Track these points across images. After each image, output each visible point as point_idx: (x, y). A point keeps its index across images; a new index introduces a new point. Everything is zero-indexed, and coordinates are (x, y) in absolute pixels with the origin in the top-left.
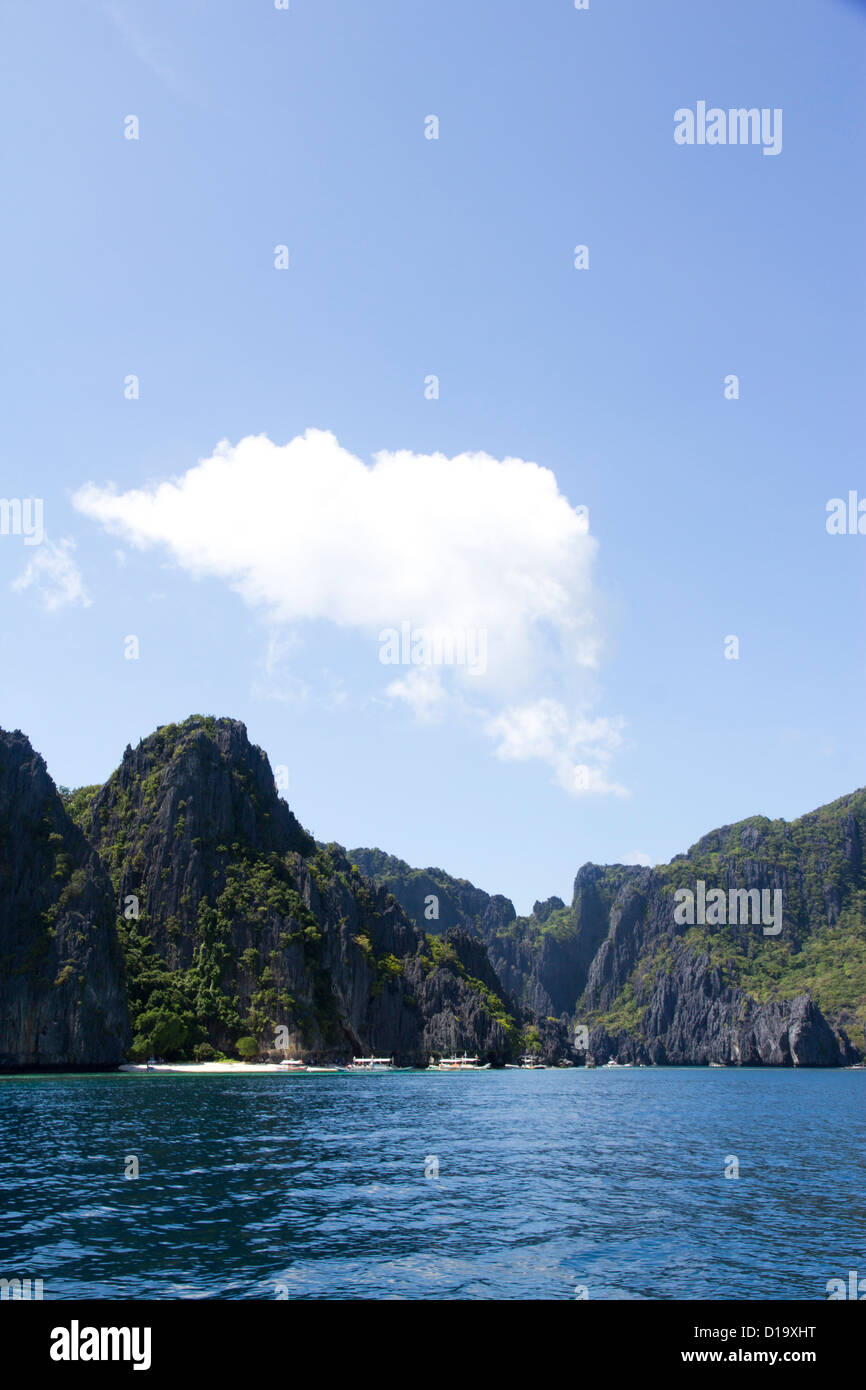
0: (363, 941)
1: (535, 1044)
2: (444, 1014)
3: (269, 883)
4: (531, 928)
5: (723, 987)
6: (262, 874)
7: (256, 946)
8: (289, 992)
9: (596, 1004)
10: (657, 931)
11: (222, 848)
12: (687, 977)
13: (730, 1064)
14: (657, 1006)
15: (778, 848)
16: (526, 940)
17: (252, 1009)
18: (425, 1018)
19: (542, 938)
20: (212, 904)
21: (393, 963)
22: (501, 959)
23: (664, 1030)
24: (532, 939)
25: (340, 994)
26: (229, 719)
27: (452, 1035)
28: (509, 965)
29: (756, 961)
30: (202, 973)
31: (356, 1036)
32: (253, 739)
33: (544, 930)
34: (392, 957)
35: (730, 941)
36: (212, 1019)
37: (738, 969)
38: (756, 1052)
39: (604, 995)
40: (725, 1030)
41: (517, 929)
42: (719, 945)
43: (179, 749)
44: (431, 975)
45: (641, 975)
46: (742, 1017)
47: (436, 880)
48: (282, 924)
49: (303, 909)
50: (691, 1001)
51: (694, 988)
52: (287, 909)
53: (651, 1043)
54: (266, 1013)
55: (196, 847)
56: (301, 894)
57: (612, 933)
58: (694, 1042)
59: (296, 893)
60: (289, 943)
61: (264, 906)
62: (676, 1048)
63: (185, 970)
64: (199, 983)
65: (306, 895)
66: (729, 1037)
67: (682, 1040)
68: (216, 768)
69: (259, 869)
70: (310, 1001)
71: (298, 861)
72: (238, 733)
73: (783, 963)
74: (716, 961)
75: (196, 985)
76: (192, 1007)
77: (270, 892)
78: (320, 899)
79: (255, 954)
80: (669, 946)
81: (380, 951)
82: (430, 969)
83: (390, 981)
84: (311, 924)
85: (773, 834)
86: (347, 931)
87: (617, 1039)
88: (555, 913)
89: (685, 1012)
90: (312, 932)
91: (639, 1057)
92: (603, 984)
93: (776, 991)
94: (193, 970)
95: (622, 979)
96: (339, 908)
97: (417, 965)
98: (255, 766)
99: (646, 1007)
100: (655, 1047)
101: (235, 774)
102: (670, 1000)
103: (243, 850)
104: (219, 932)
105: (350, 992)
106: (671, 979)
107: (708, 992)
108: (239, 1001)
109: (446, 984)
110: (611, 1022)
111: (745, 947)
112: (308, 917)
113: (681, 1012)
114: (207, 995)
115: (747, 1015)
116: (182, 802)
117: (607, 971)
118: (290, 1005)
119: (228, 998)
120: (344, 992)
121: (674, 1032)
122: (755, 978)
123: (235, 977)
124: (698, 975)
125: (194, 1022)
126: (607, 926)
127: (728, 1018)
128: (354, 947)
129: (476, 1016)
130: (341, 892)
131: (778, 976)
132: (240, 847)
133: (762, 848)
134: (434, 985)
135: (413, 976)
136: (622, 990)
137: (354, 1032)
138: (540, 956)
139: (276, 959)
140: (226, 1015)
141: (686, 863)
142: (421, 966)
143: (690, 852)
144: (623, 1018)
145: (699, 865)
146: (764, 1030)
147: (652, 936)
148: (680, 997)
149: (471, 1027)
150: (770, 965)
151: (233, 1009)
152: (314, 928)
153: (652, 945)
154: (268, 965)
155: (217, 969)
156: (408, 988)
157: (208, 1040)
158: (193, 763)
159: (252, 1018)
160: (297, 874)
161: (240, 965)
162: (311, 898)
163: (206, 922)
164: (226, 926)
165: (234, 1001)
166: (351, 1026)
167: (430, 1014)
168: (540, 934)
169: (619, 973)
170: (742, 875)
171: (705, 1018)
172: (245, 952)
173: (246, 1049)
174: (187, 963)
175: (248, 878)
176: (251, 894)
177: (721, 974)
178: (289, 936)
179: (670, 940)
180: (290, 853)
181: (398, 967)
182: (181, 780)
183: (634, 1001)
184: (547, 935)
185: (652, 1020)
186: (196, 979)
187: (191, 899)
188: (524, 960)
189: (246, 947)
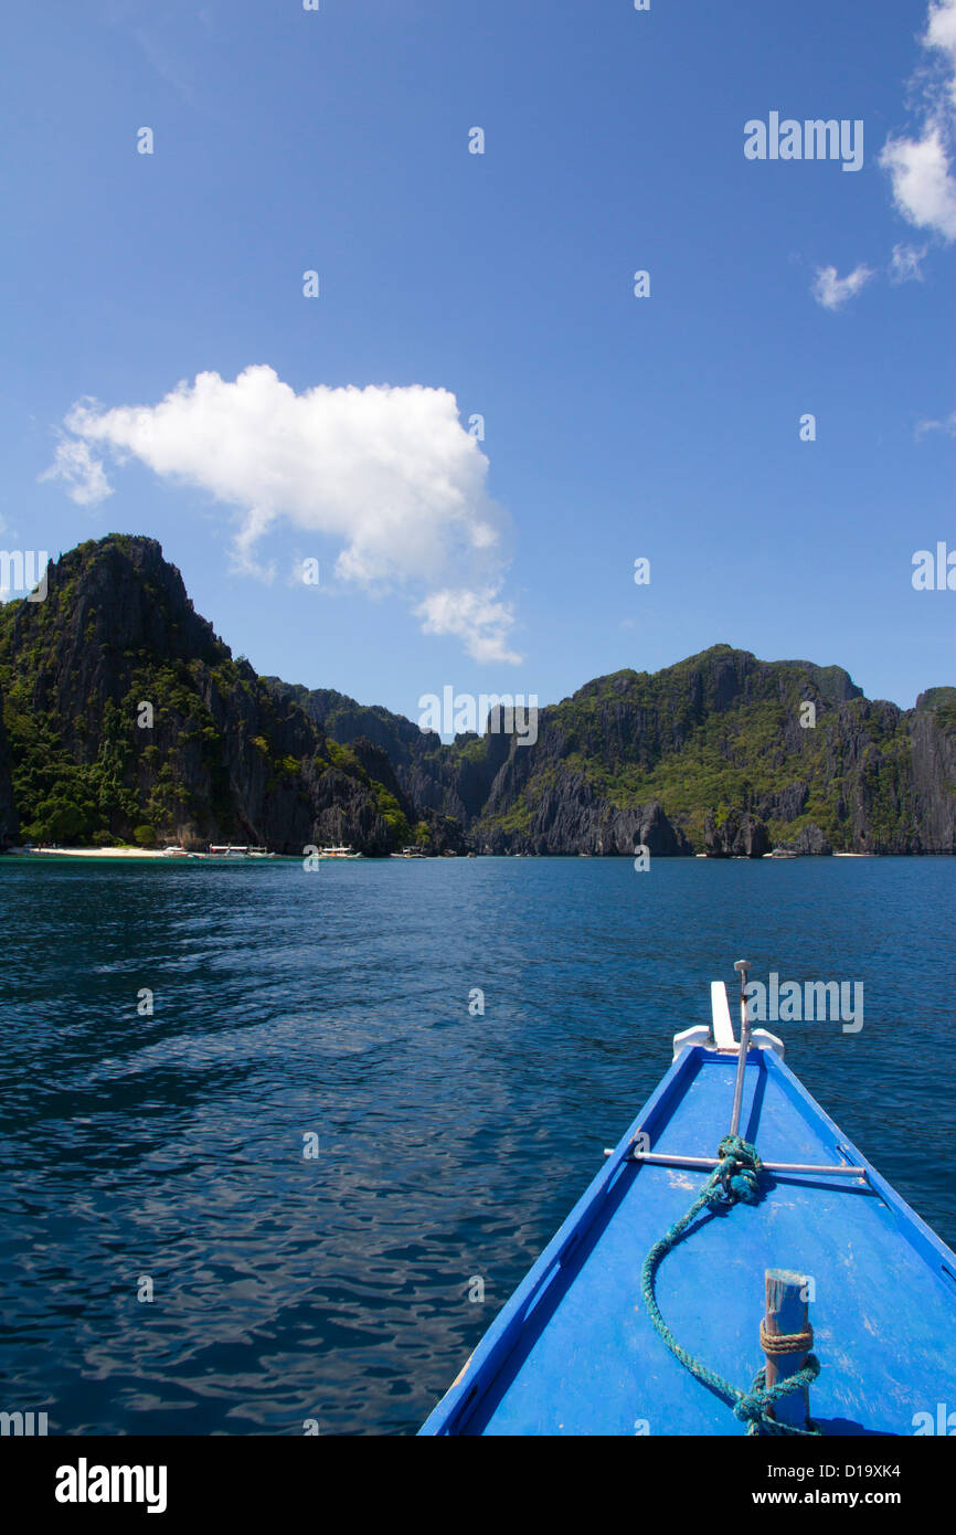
0: (260, 742)
1: (424, 837)
2: (333, 809)
3: (172, 686)
4: (453, 753)
5: (594, 796)
6: (166, 678)
7: (157, 744)
8: (186, 785)
9: (497, 809)
10: (546, 755)
11: (128, 653)
12: (567, 790)
13: (595, 854)
14: (542, 812)
15: (641, 693)
16: (448, 763)
17: (151, 801)
18: (317, 812)
19: (460, 761)
20: (117, 705)
21: (290, 763)
22: (427, 777)
23: (547, 830)
24: (452, 762)
25: (238, 790)
26: (144, 537)
27: (339, 826)
28: (433, 781)
29: (620, 778)
30: (106, 767)
31: (252, 827)
32: (167, 557)
33: (461, 755)
34: (290, 758)
35: (601, 763)
36: (113, 809)
37: (606, 784)
38: (614, 845)
39: (503, 803)
40: (593, 828)
41: (441, 754)
42: (592, 767)
43: (92, 561)
44: (325, 774)
45: (532, 788)
46: (606, 819)
47: (379, 715)
48: (182, 724)
49: (203, 711)
50: (569, 807)
51: (571, 797)
52: (188, 710)
53: (537, 839)
54: (164, 804)
55: (104, 652)
56: (203, 699)
57: (511, 756)
58: (569, 838)
59: (198, 697)
60: (187, 742)
61: (166, 707)
62: (555, 843)
63: (91, 764)
64: (103, 776)
65: (208, 699)
66: (595, 835)
67: (560, 836)
68: (126, 580)
69: (164, 674)
70: (206, 794)
71: (202, 667)
72: (151, 551)
73: (640, 780)
74: (590, 778)
75: (99, 778)
76: (95, 798)
77: (172, 695)
78: (221, 702)
79: (155, 751)
80: (554, 767)
81: (277, 751)
82: (324, 769)
83: (286, 779)
84: (211, 725)
85: (638, 683)
86: (247, 732)
87: (510, 836)
88: (470, 742)
89: (564, 817)
90: (210, 732)
91: (527, 849)
92: (502, 794)
93: (633, 800)
94: (97, 765)
95: (518, 791)
96: (239, 712)
97: (313, 765)
98: (168, 582)
99: (535, 812)
100: (539, 842)
101: (146, 586)
102: (553, 806)
103: (149, 657)
104: (122, 730)
105: (246, 787)
106: (554, 791)
107: (581, 802)
108: (139, 793)
109: (337, 782)
110: (507, 823)
111: (612, 767)
112: (207, 718)
113: (561, 815)
114: (109, 787)
115: (610, 818)
116: (92, 610)
117: (506, 784)
118: (186, 797)
119: (130, 790)
120: (241, 787)
121: (554, 831)
122: (617, 791)
123: (136, 771)
124: (575, 788)
125: (96, 810)
126: (508, 753)
127: (596, 819)
128: (251, 747)
129: (361, 811)
130: (242, 698)
131: (635, 790)
132: (146, 654)
133: (629, 693)
134: (327, 783)
135: (309, 775)
136: (517, 800)
137: (251, 825)
138: (458, 774)
139: (175, 755)
140: (126, 805)
141: (571, 704)
142: (316, 767)
143: (575, 696)
144: (516, 820)
145: (581, 706)
146: (622, 829)
147: (542, 759)
148: (561, 805)
149: (357, 820)
150: (630, 782)
151: (134, 800)
152: (212, 729)
153: (541, 766)
154: (168, 761)
155: (120, 764)
156: (303, 785)
157: (109, 827)
158: (103, 574)
159: (150, 809)
160: (200, 680)
161: (141, 760)
162: (212, 701)
163: (111, 720)
164: (129, 725)
165: (136, 793)
166: (248, 817)
167: (321, 809)
168: (458, 758)
169: (515, 787)
170: (613, 714)
171: (579, 821)
172: (147, 748)
173: (144, 837)
174: (92, 758)
175: (152, 681)
176: (156, 696)
177: (592, 788)
178: (187, 735)
179: (555, 762)
180: (194, 660)
181: (294, 767)
182: (92, 590)
183: (526, 808)
184: (464, 759)
185: (538, 822)
186: (99, 772)
187: (98, 700)
188: (445, 778)
189: (148, 744)
